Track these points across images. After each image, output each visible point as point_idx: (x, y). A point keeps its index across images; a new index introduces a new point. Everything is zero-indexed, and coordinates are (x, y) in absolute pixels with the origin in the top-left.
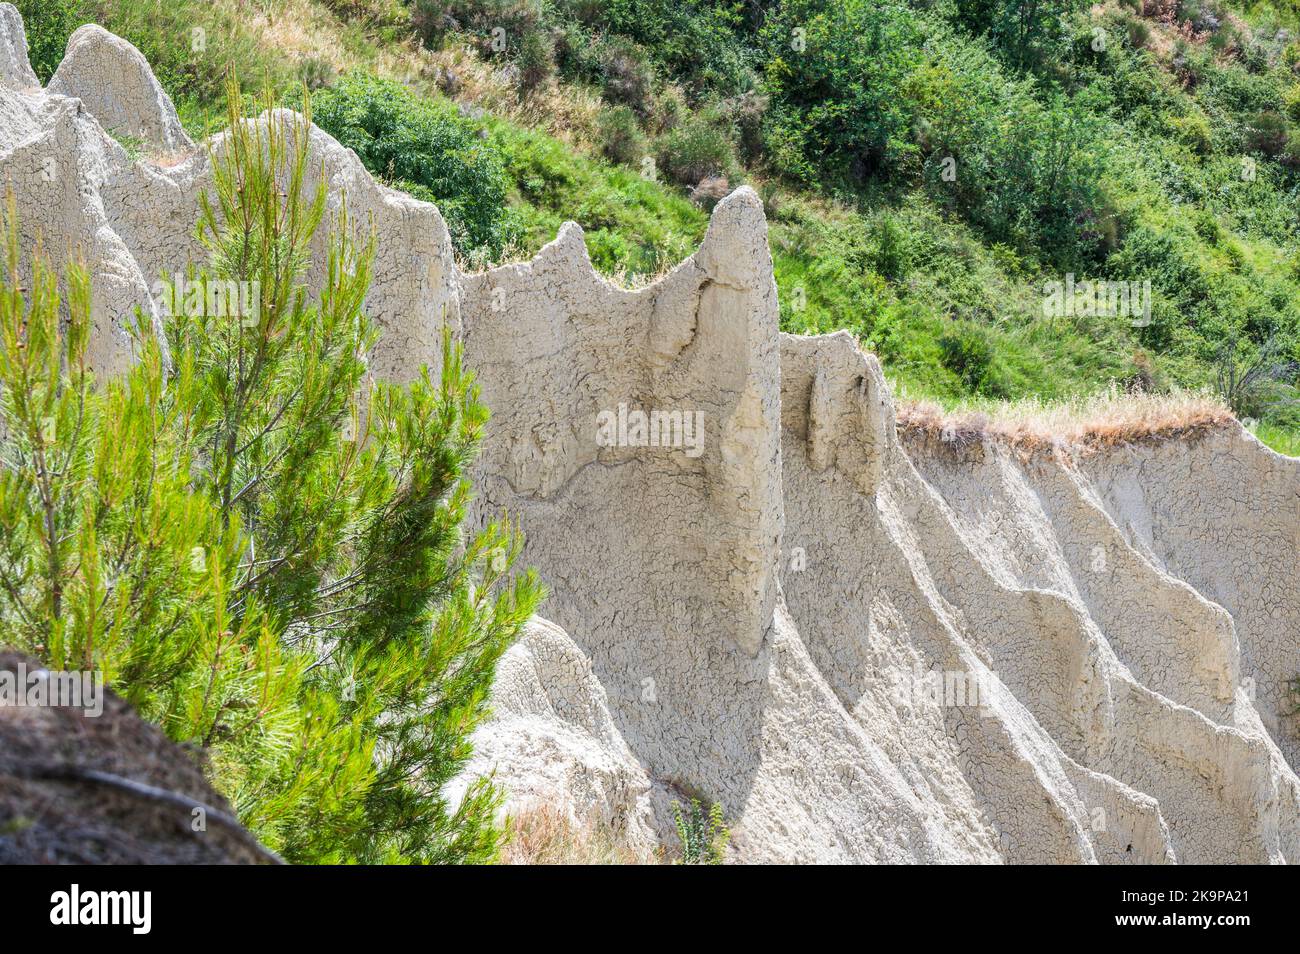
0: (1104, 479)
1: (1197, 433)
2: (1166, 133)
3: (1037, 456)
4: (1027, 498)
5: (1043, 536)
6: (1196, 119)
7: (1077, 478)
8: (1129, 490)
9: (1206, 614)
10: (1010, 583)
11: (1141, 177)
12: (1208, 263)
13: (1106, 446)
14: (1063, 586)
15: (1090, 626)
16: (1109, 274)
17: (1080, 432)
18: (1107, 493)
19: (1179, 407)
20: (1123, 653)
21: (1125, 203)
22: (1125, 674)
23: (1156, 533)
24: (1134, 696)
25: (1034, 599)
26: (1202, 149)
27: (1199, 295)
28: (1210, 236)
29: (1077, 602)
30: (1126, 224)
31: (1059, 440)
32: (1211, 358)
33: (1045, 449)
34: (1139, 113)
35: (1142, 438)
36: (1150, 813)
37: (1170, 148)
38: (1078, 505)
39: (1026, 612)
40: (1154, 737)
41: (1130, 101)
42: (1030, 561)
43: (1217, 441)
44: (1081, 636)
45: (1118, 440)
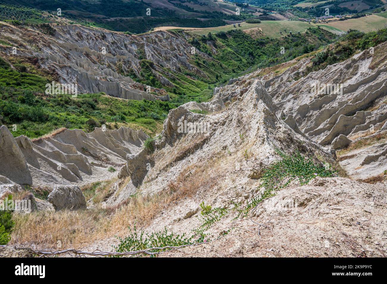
0: (56, 138)
1: (63, 131)
2: (49, 106)
3: (48, 139)
4: (49, 143)
5: (52, 146)
6: (51, 104)
7: (53, 139)
8: (59, 138)
9: (71, 146)
10: (51, 151)
11: (48, 111)
12: (58, 116)
13: (55, 136)
14: (56, 149)
15: (60, 151)
16: (48, 121)
17: (52, 135)
18: (57, 140)
19: (60, 129)
20: (65, 153)
21: (47, 114)
22: (66, 154)
23: (63, 141)
24: (67, 156)
25: (54, 151)
26: (53, 107)
27: (58, 119)
28: (58, 114)
29: (58, 150)
30: (48, 116)
31: (50, 137)
32: (62, 124)
33: (49, 138)
34: (45, 105)
35: (58, 133)
36: (74, 165)
37: (49, 107)
38: (54, 142)
39: (54, 153)
40: (71, 158)
41: (44, 105)
42: (52, 148)
43: (66, 131)
44: (60, 153)
45: (56, 135)
